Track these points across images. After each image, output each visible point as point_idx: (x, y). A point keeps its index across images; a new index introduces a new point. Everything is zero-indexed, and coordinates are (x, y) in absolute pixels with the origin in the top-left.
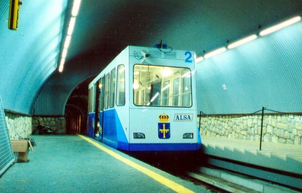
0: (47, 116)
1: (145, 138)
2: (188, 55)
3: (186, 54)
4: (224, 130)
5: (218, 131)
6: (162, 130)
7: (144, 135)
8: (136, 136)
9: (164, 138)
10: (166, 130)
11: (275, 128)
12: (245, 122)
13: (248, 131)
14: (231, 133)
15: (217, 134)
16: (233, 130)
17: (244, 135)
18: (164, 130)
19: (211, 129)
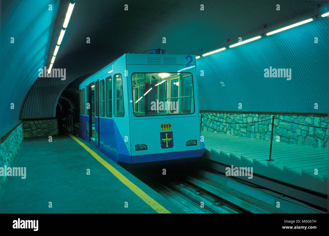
0: (38, 119)
1: (147, 149)
2: (189, 59)
3: (187, 58)
4: (222, 126)
5: (215, 127)
6: (164, 140)
7: (146, 146)
8: (138, 148)
9: (167, 148)
10: (169, 139)
11: (278, 128)
12: (245, 119)
13: (248, 129)
14: (230, 130)
15: (215, 130)
16: (232, 127)
17: (244, 132)
18: (167, 139)
19: (208, 125)
